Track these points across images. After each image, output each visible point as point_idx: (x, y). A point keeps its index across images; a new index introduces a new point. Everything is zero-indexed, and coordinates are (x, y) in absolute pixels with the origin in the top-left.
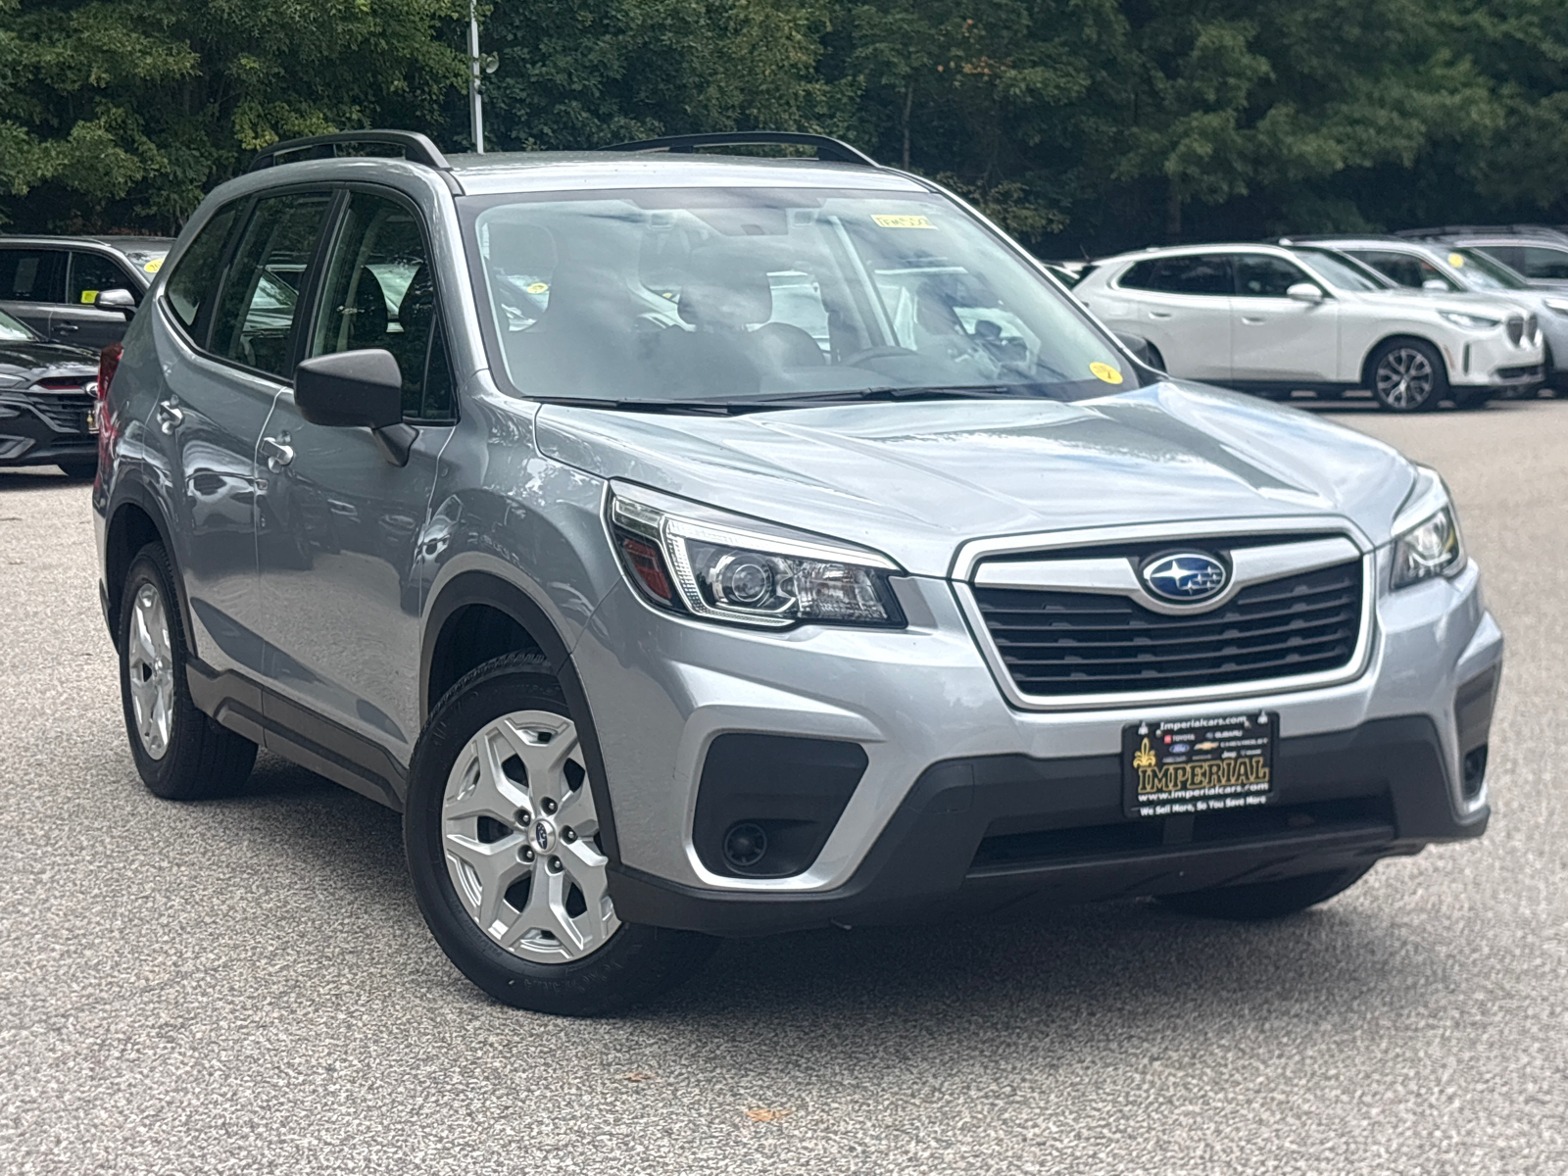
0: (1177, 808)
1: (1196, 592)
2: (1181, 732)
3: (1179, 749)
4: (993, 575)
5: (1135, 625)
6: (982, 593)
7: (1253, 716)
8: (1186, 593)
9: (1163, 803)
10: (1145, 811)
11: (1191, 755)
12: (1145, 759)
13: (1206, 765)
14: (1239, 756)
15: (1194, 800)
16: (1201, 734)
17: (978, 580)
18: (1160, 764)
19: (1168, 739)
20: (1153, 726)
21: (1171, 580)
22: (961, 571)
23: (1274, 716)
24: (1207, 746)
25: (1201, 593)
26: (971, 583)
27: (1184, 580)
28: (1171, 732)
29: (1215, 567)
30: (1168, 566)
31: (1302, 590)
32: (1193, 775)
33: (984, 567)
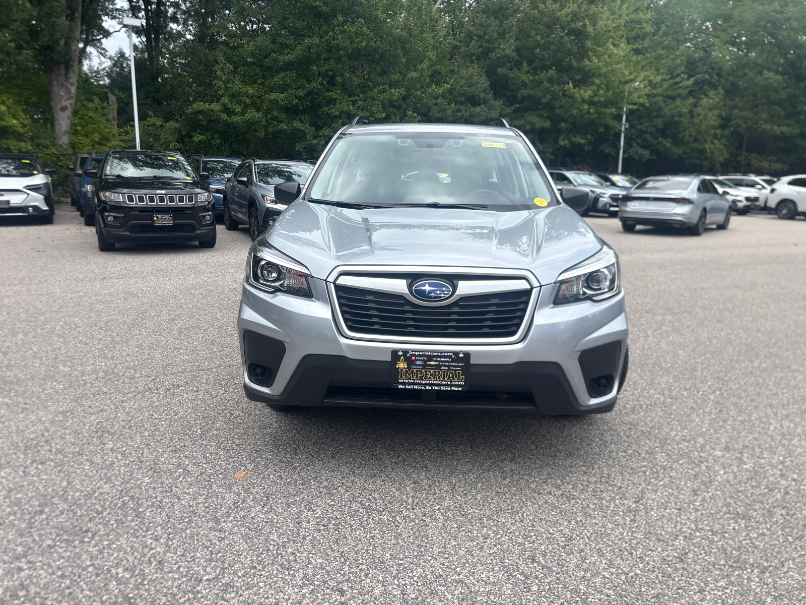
0: (416, 387)
1: (435, 297)
2: (419, 356)
3: (418, 363)
4: (344, 281)
5: (407, 308)
6: (338, 288)
7: (456, 354)
8: (431, 297)
9: (410, 384)
10: (400, 387)
11: (425, 366)
12: (402, 365)
13: (432, 371)
14: (449, 369)
15: (426, 384)
16: (430, 358)
17: (339, 282)
18: (409, 368)
19: (413, 358)
20: (405, 352)
21: (425, 291)
22: (331, 279)
23: (467, 355)
24: (432, 363)
25: (438, 298)
26: (334, 283)
27: (430, 292)
28: (414, 355)
29: (447, 287)
30: (424, 285)
31: (496, 301)
32: (426, 374)
33: (342, 277)
